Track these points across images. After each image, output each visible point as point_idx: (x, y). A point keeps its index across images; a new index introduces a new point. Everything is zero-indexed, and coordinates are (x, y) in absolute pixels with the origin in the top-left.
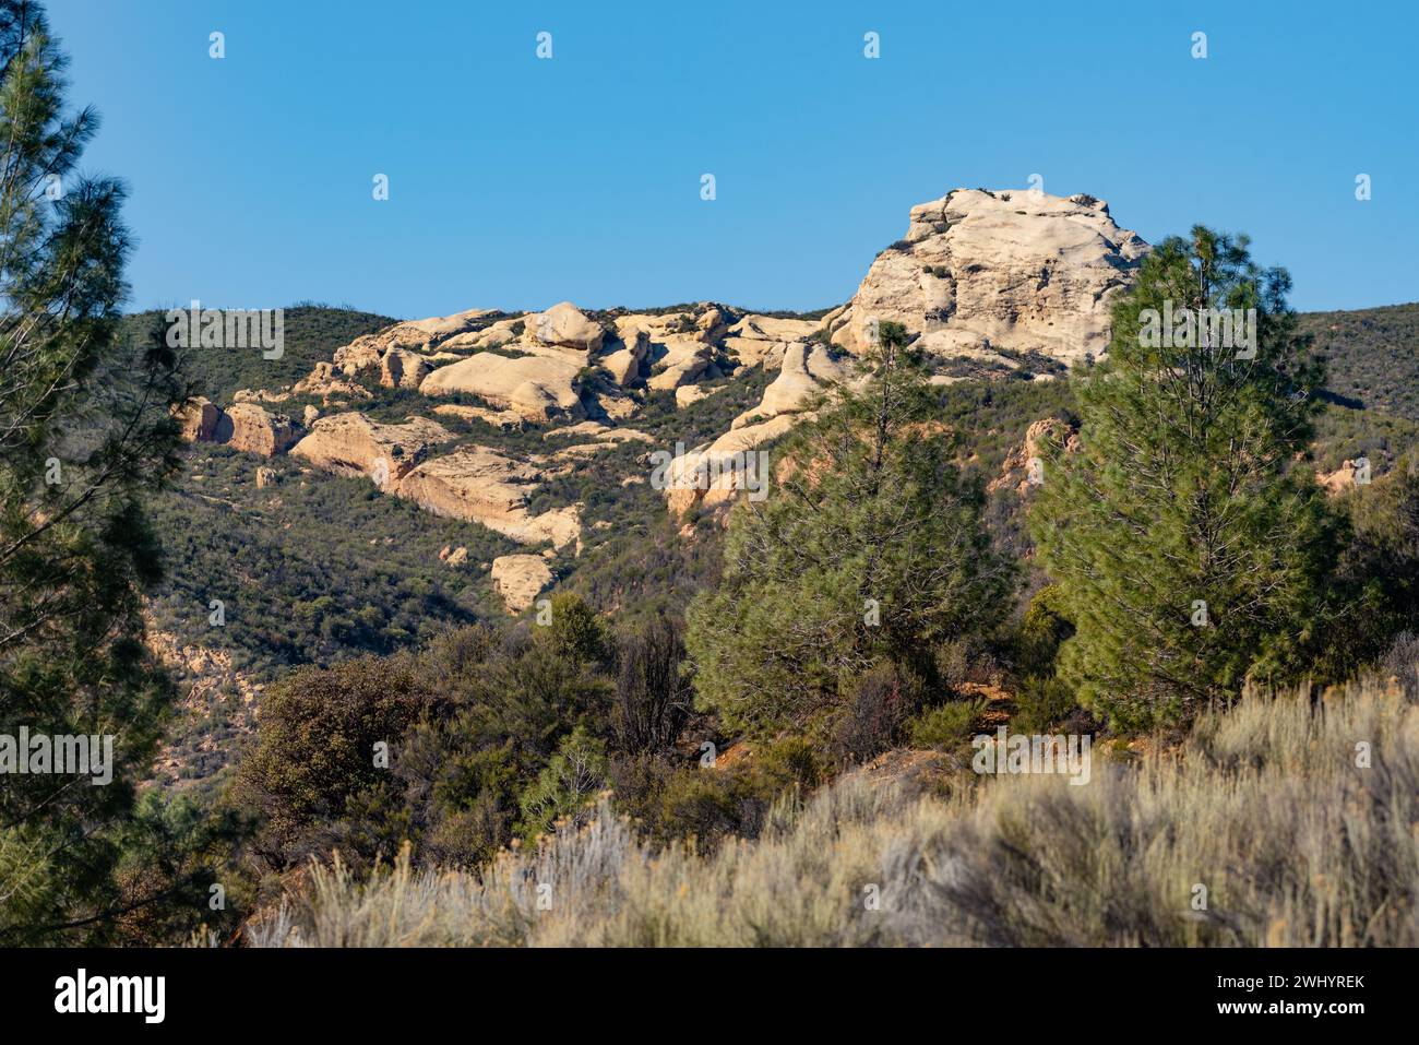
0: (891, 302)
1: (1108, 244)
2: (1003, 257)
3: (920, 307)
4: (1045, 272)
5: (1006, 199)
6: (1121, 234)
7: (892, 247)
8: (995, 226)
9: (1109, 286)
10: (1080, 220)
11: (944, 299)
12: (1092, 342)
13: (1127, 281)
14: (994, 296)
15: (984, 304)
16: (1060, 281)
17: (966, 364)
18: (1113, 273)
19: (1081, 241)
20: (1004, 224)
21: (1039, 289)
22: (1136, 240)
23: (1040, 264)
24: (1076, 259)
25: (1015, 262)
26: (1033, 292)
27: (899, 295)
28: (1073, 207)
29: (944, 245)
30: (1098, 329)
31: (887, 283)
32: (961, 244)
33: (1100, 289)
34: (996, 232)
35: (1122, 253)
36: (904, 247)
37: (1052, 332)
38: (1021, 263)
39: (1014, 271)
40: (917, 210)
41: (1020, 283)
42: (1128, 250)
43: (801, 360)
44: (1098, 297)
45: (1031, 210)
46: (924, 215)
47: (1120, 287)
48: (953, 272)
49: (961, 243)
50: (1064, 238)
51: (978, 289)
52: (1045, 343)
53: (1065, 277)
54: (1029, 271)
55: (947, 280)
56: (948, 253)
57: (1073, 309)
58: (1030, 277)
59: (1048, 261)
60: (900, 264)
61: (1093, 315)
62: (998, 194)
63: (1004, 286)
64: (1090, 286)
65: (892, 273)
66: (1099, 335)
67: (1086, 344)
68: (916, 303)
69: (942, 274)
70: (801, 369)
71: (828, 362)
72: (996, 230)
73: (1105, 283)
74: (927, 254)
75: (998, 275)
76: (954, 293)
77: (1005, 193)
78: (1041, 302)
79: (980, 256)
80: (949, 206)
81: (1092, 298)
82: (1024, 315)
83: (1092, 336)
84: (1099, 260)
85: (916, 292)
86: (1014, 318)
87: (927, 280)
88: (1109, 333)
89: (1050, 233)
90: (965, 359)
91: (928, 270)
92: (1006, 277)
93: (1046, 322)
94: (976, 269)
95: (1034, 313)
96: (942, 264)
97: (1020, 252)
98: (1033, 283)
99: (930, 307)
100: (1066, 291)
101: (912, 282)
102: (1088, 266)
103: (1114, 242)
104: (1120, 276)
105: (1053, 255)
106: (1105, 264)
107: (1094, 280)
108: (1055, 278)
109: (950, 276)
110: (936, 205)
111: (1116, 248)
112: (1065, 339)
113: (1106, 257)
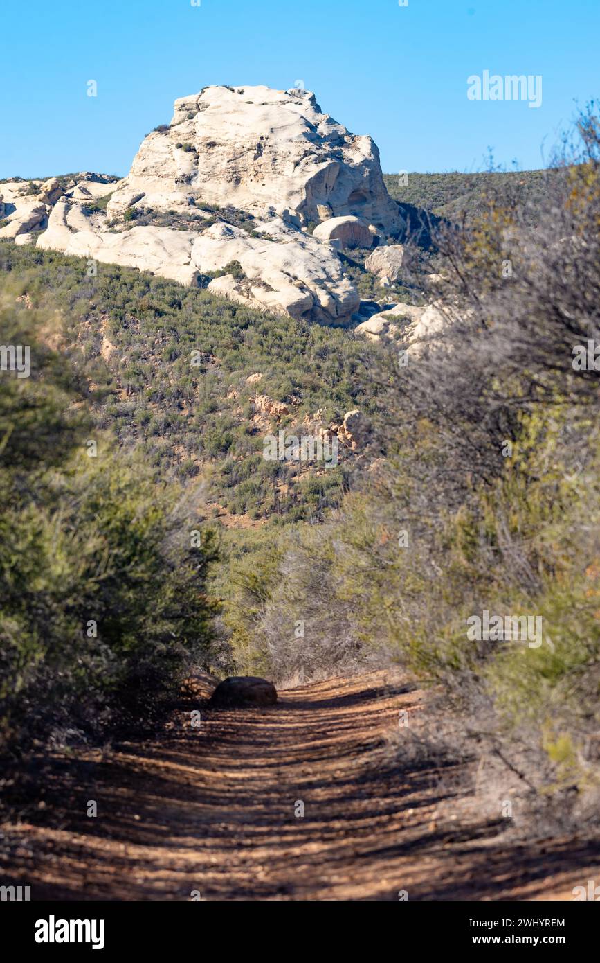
0: (154, 170)
1: (308, 124)
2: (231, 136)
3: (174, 174)
4: (259, 145)
5: (241, 93)
6: (319, 117)
7: (155, 130)
8: (228, 113)
9: (305, 155)
10: (291, 107)
11: (189, 167)
12: (292, 198)
13: (319, 152)
14: (224, 165)
15: (217, 171)
16: (270, 152)
17: (172, 217)
18: (309, 146)
19: (287, 123)
20: (235, 111)
21: (255, 158)
22: (331, 121)
23: (257, 140)
24: (282, 136)
25: (238, 139)
26: (251, 161)
27: (159, 165)
28: (287, 98)
29: (191, 127)
30: (296, 188)
31: (151, 156)
32: (205, 127)
33: (297, 158)
34: (229, 117)
35: (318, 131)
36: (163, 130)
37: (265, 191)
38: (243, 140)
39: (238, 145)
40: (179, 101)
41: (242, 154)
42: (323, 129)
43: (62, 216)
44: (297, 164)
45: (257, 101)
46: (183, 106)
47: (314, 156)
48: (197, 147)
49: (203, 126)
50: (275, 121)
51: (214, 160)
52: (259, 198)
53: (273, 149)
54: (248, 146)
55: (192, 153)
56: (194, 133)
57: (279, 173)
58: (249, 150)
59: (262, 138)
60: (161, 141)
61: (293, 178)
62: (236, 89)
63: (231, 157)
64: (291, 156)
65: (155, 149)
66: (297, 192)
67: (288, 200)
68: (170, 171)
69: (189, 149)
70: (62, 222)
71: (82, 216)
72: (228, 115)
73: (302, 153)
74: (179, 135)
75: (226, 149)
76: (197, 163)
77: (240, 88)
78: (257, 169)
79: (215, 136)
80: (201, 99)
81: (293, 165)
82: (246, 178)
83: (292, 193)
84: (299, 136)
85: (171, 163)
86: (238, 181)
87: (178, 153)
88: (304, 191)
89: (266, 117)
90: (172, 213)
91: (179, 146)
92: (232, 151)
93: (261, 183)
94: (212, 145)
95: (252, 177)
96: (189, 142)
97: (242, 132)
98: (251, 154)
99: (179, 174)
100: (275, 160)
101: (169, 156)
102: (290, 141)
103: (313, 122)
104: (314, 150)
105: (266, 133)
106: (304, 139)
107: (295, 151)
108: (267, 150)
109: (195, 150)
110: (191, 99)
111: (313, 128)
112: (273, 196)
113: (305, 134)
